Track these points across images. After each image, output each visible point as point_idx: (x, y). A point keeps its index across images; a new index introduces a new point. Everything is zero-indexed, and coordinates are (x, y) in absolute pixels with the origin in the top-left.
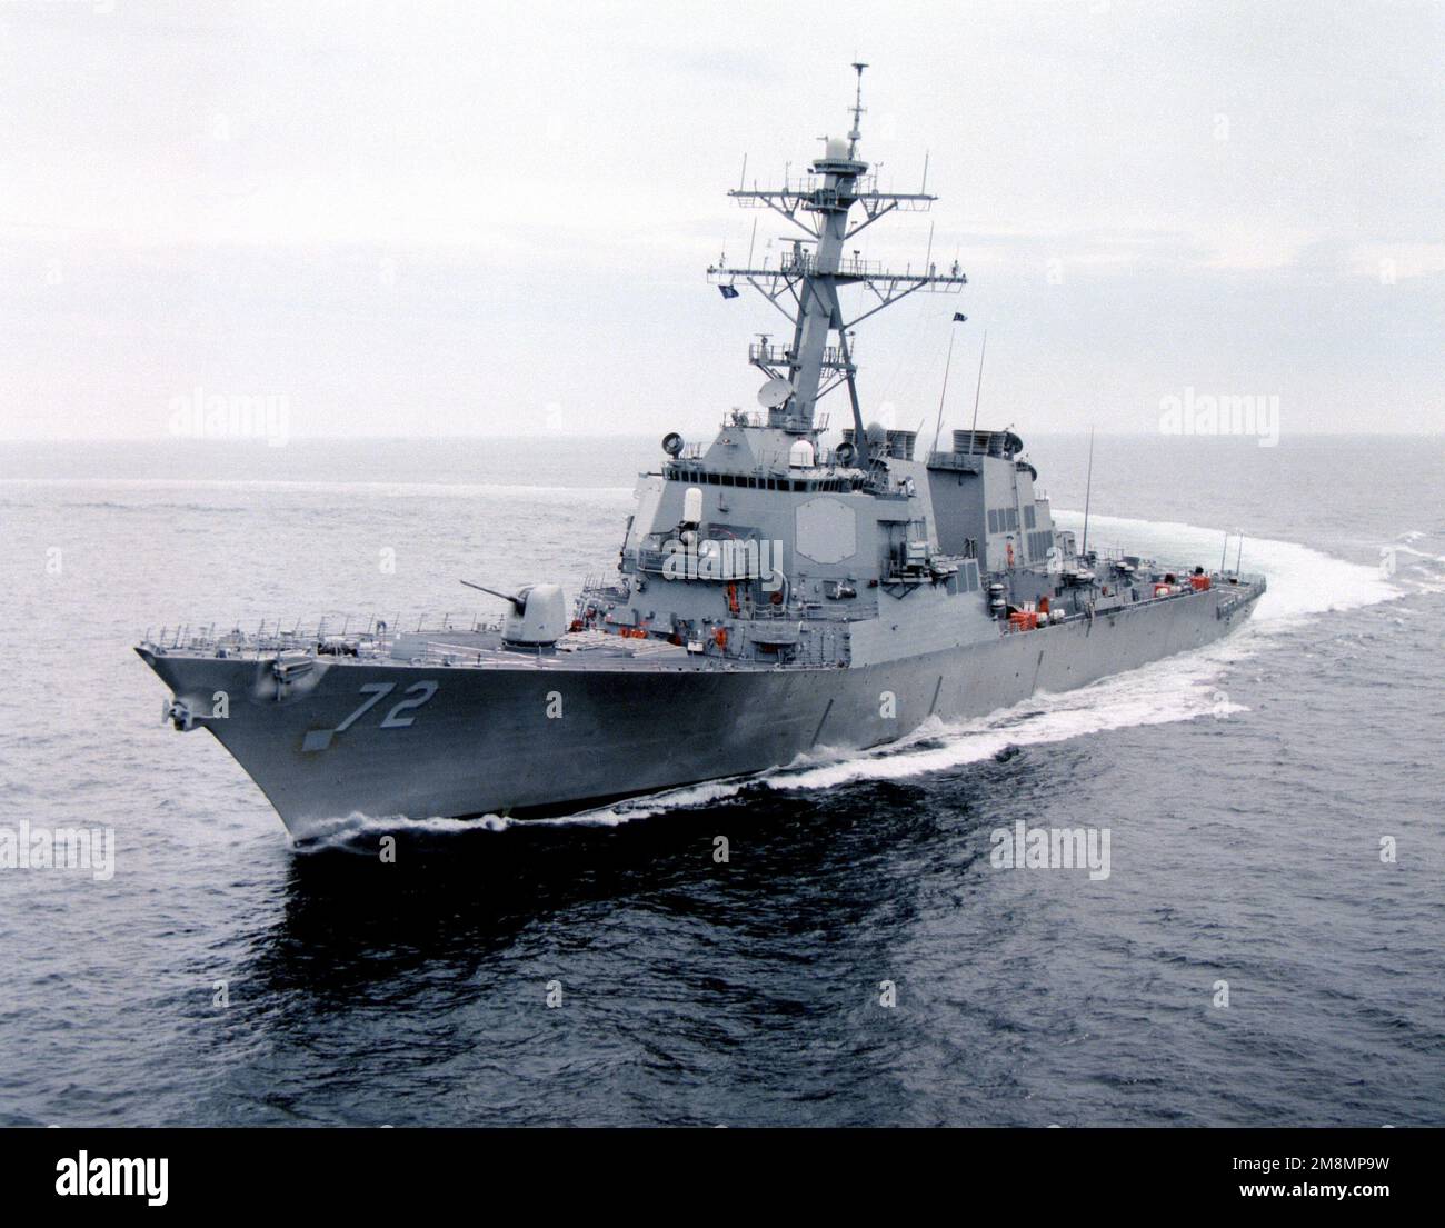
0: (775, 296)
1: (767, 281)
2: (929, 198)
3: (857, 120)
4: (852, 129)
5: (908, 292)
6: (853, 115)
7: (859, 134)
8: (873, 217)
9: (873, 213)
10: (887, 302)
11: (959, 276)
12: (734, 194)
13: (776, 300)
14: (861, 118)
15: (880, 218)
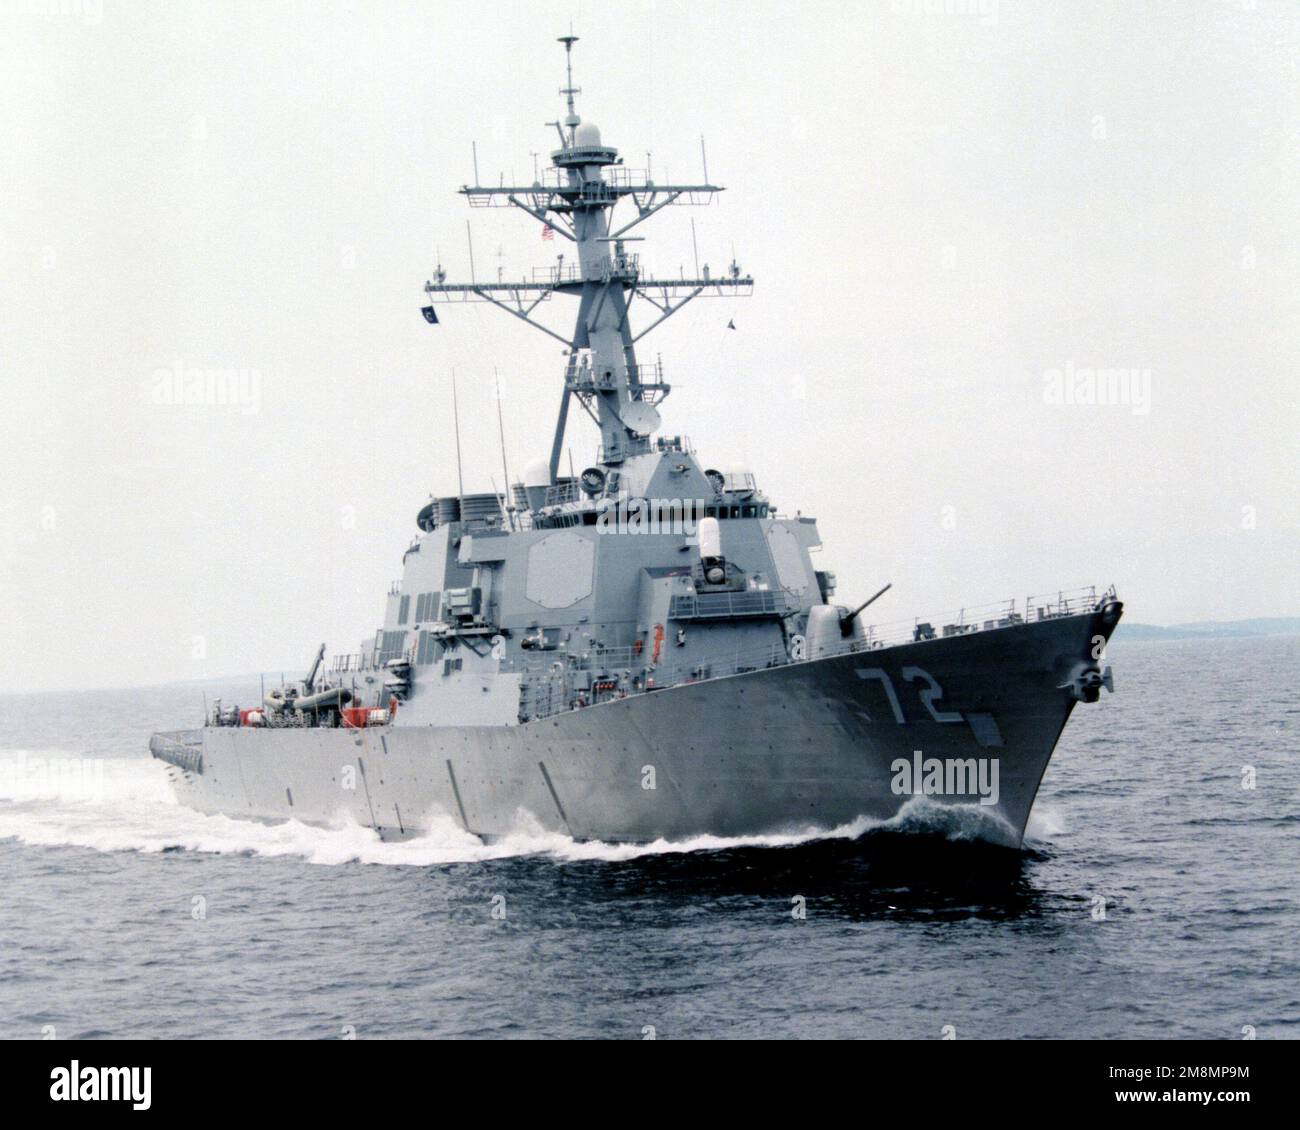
0: (526, 314)
1: (512, 295)
2: (714, 189)
3: (571, 103)
4: (567, 114)
5: (689, 299)
6: (565, 97)
7: (578, 118)
8: (645, 213)
9: (647, 209)
10: (668, 311)
11: (742, 276)
12: (468, 192)
13: (528, 317)
14: (574, 100)
15: (655, 214)
